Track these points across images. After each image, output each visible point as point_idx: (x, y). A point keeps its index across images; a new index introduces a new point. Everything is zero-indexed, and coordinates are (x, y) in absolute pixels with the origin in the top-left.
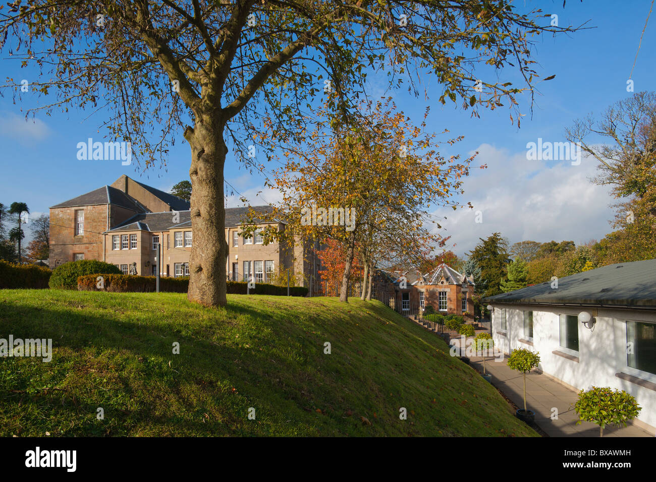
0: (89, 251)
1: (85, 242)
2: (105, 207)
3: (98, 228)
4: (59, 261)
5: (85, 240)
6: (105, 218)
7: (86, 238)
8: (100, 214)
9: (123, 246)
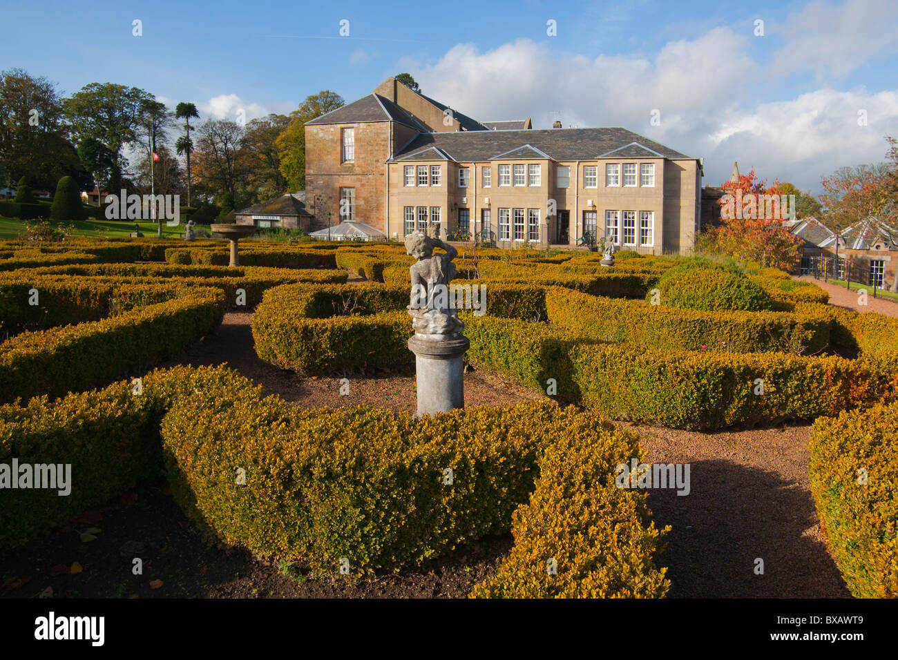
0: (363, 185)
1: (357, 172)
2: (385, 126)
3: (374, 155)
4: (320, 196)
5: (357, 170)
6: (385, 140)
7: (358, 166)
8: (378, 134)
9: (420, 180)
